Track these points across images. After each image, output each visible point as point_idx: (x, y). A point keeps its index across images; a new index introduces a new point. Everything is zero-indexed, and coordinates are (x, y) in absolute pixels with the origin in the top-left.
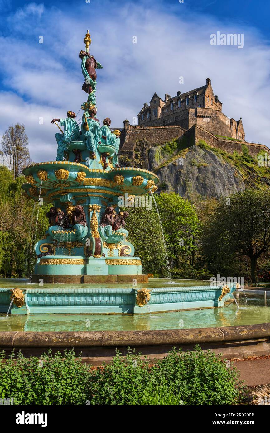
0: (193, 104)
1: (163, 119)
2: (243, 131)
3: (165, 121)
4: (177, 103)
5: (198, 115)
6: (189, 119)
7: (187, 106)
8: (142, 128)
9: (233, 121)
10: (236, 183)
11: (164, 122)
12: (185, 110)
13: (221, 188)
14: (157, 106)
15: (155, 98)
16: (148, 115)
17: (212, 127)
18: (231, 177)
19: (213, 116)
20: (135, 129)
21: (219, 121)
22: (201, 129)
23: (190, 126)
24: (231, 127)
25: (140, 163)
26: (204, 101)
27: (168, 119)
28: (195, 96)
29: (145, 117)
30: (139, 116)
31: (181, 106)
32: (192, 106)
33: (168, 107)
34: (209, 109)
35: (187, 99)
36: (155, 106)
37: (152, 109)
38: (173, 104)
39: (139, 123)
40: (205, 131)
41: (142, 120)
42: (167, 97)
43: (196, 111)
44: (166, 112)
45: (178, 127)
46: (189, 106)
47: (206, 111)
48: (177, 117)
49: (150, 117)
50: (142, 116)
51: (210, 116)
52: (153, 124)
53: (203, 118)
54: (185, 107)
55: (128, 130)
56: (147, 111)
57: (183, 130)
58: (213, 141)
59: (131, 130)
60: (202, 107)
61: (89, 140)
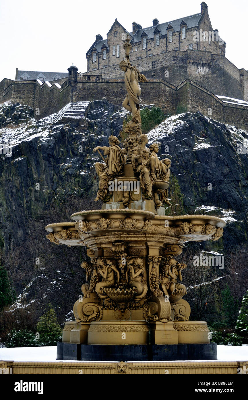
0: (180, 41)
4: (153, 40)
5: (188, 61)
6: (175, 67)
7: (170, 45)
14: (118, 41)
15: (117, 28)
16: (104, 55)
17: (212, 82)
19: (212, 64)
21: (223, 73)
22: (197, 86)
28: (184, 30)
29: (99, 57)
30: (89, 56)
31: (159, 44)
32: (178, 45)
33: (137, 44)
34: (206, 52)
35: (170, 34)
36: (116, 41)
37: (111, 46)
38: (147, 40)
39: (88, 67)
40: (202, 89)
41: (93, 62)
42: (136, 27)
43: (187, 55)
44: (135, 51)
45: (158, 81)
46: (174, 45)
47: (201, 56)
48: (155, 62)
49: (107, 58)
50: (94, 55)
51: (209, 64)
52: (114, 71)
53: (198, 66)
54: (167, 46)
55: (76, 81)
56: (101, 49)
57: (167, 86)
58: (216, 106)
59: (80, 82)
60: (194, 47)
61: (143, 176)
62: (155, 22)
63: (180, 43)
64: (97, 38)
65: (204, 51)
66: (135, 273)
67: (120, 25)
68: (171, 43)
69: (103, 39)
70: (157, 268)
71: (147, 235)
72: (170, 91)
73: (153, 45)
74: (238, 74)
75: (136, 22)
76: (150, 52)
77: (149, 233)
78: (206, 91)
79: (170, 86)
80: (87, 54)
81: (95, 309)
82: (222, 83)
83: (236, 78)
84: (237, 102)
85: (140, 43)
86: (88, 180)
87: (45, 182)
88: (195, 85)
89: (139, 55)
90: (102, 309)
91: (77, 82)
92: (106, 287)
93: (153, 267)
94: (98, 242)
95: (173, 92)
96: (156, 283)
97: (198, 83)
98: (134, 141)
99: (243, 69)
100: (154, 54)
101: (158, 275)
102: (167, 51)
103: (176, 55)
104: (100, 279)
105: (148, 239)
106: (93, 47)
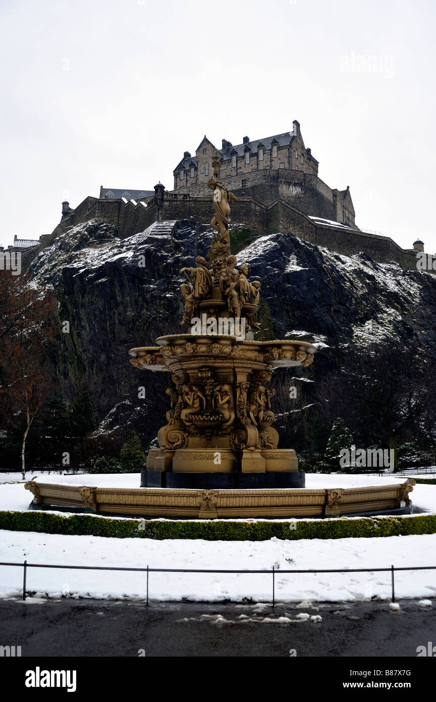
2: (353, 208)
4: (243, 158)
5: (280, 180)
6: (266, 186)
8: (188, 200)
9: (338, 194)
14: (207, 158)
15: (206, 145)
16: (193, 173)
17: (304, 202)
19: (305, 184)
21: (315, 193)
24: (334, 202)
26: (289, 157)
28: (275, 148)
29: (187, 175)
30: (176, 173)
31: (250, 162)
32: (270, 163)
33: (227, 162)
34: (298, 171)
35: (261, 152)
36: (205, 159)
37: (199, 164)
38: (237, 158)
39: (176, 185)
41: (180, 180)
42: (226, 144)
43: (278, 174)
44: (224, 169)
45: (249, 200)
46: (265, 164)
47: (293, 175)
48: (245, 180)
49: (195, 176)
50: (182, 172)
51: (301, 183)
52: (202, 189)
53: (289, 185)
54: (258, 165)
55: (162, 200)
56: (190, 166)
57: (258, 205)
58: (308, 227)
59: (167, 201)
60: (286, 166)
61: (231, 299)
62: (246, 139)
63: (271, 161)
64: (184, 156)
65: (296, 171)
66: (222, 400)
67: (209, 142)
68: (262, 162)
69: (191, 157)
70: (245, 394)
71: (235, 361)
72: (261, 211)
73: (243, 163)
74: (331, 194)
75: (226, 139)
76: (240, 170)
77: (236, 359)
78: (297, 211)
79: (261, 205)
80: (174, 172)
81: (180, 436)
82: (314, 204)
83: (329, 199)
84: (329, 223)
85: (230, 161)
86: (174, 303)
87: (130, 305)
88: (287, 205)
89: (229, 174)
90: (188, 436)
91: (164, 201)
92: (191, 414)
93: (241, 393)
94: (184, 367)
95: (263, 212)
96: (243, 410)
97: (290, 203)
98: (222, 262)
99: (336, 189)
100: (244, 172)
101: (246, 402)
102: (257, 170)
103: (268, 174)
104: (186, 405)
105: (235, 365)
106: (180, 164)
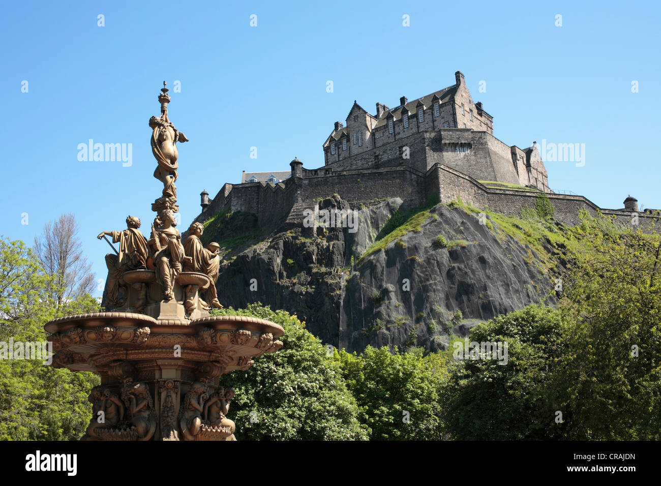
0: (433, 120)
1: (375, 153)
2: (543, 167)
3: (378, 156)
4: (401, 121)
5: (443, 142)
6: (427, 150)
7: (422, 126)
8: (331, 175)
9: (518, 151)
10: (533, 277)
11: (376, 157)
12: (418, 133)
13: (502, 290)
14: (359, 127)
15: (357, 112)
16: (344, 145)
17: (475, 165)
18: (519, 266)
19: (474, 143)
20: (316, 176)
21: (488, 153)
22: (451, 171)
23: (430, 164)
24: (514, 163)
25: (328, 247)
26: (454, 114)
27: (384, 152)
28: (437, 106)
29: (339, 148)
30: (326, 147)
31: (409, 125)
32: (432, 124)
33: (383, 128)
34: (464, 129)
35: (421, 112)
36: (357, 127)
37: (351, 134)
38: (393, 122)
39: (327, 161)
40: (458, 174)
41: (331, 155)
42: (380, 108)
43: (440, 135)
44: (381, 137)
45: (402, 169)
46: (426, 125)
47: (459, 135)
48: (402, 147)
49: (348, 148)
50: (333, 146)
51: (469, 143)
52: (355, 162)
53: (456, 147)
54: (418, 127)
55: (301, 178)
56: (341, 138)
57: (414, 174)
58: (478, 193)
59: (306, 179)
61: (159, 267)
63: (433, 122)
64: (335, 126)
65: (462, 129)
66: (137, 406)
67: (360, 108)
68: (423, 123)
69: (342, 127)
72: (418, 180)
73: (401, 128)
74: (510, 152)
75: (380, 102)
76: (399, 136)
78: (462, 176)
79: (418, 173)
80: (323, 146)
84: (506, 186)
85: (386, 126)
88: (447, 169)
89: (385, 141)
91: (303, 179)
95: (421, 181)
99: (515, 146)
100: (403, 138)
106: (331, 136)
